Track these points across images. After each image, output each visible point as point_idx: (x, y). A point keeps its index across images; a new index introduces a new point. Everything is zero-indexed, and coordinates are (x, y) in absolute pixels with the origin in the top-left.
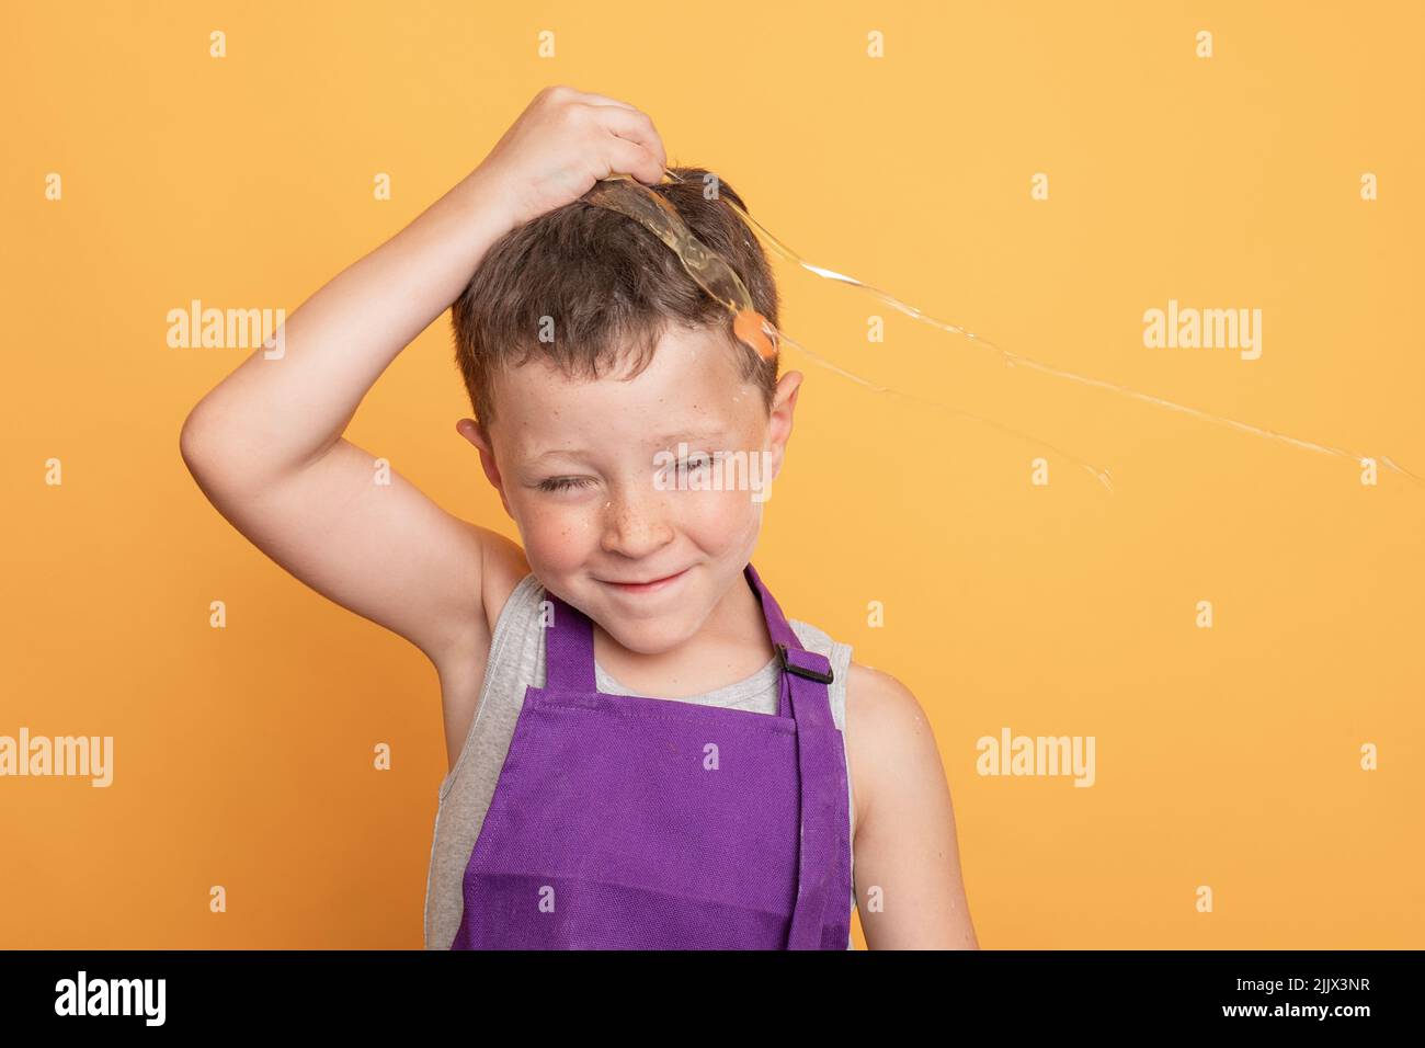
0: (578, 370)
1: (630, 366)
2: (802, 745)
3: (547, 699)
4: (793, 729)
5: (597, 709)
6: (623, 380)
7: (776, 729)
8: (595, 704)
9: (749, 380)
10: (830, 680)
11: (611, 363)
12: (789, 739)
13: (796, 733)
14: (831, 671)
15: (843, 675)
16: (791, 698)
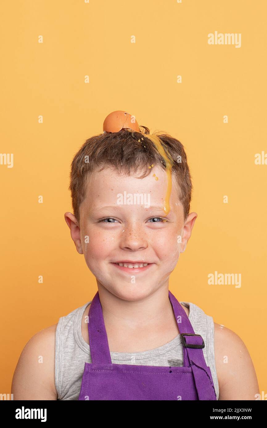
0: (123, 172)
1: (142, 174)
2: (195, 378)
3: (93, 367)
4: (191, 371)
5: (113, 370)
6: (139, 178)
7: (184, 372)
8: (112, 368)
9: (182, 201)
10: (204, 347)
11: (135, 171)
12: (189, 375)
13: (192, 373)
14: (203, 343)
15: (212, 332)
16: (188, 358)
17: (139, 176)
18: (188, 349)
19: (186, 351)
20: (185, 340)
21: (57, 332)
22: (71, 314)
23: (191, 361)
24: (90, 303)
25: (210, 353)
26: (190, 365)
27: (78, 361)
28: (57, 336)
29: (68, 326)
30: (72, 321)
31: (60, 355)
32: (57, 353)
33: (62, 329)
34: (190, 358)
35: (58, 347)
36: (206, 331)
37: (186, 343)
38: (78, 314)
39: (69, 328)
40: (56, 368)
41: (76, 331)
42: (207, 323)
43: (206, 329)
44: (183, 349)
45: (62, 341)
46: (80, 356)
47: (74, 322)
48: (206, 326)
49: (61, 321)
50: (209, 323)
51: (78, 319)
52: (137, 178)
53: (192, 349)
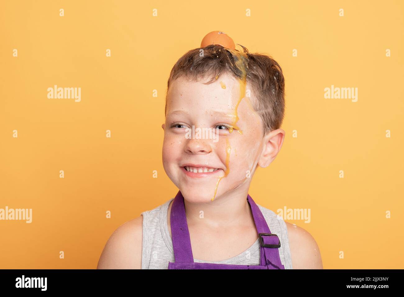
1: (209, 80)
3: (176, 267)
8: (194, 267)
11: (203, 77)
15: (286, 233)
16: (265, 257)
17: (206, 82)
18: (265, 248)
19: (263, 250)
20: (263, 240)
21: (144, 227)
22: (155, 210)
23: (268, 260)
24: (172, 201)
25: (286, 253)
26: (266, 264)
27: (162, 260)
28: (144, 231)
29: (154, 222)
30: (158, 218)
31: (147, 251)
32: (144, 249)
33: (148, 225)
34: (266, 257)
35: (146, 243)
36: (280, 232)
37: (263, 243)
38: (163, 211)
39: (155, 224)
40: (143, 264)
41: (163, 228)
42: (279, 223)
43: (280, 230)
44: (260, 248)
45: (148, 237)
46: (165, 255)
47: (160, 218)
48: (279, 227)
49: (146, 217)
50: (281, 224)
51: (163, 216)
52: (204, 84)
53: (268, 249)
